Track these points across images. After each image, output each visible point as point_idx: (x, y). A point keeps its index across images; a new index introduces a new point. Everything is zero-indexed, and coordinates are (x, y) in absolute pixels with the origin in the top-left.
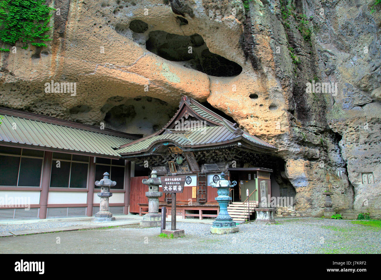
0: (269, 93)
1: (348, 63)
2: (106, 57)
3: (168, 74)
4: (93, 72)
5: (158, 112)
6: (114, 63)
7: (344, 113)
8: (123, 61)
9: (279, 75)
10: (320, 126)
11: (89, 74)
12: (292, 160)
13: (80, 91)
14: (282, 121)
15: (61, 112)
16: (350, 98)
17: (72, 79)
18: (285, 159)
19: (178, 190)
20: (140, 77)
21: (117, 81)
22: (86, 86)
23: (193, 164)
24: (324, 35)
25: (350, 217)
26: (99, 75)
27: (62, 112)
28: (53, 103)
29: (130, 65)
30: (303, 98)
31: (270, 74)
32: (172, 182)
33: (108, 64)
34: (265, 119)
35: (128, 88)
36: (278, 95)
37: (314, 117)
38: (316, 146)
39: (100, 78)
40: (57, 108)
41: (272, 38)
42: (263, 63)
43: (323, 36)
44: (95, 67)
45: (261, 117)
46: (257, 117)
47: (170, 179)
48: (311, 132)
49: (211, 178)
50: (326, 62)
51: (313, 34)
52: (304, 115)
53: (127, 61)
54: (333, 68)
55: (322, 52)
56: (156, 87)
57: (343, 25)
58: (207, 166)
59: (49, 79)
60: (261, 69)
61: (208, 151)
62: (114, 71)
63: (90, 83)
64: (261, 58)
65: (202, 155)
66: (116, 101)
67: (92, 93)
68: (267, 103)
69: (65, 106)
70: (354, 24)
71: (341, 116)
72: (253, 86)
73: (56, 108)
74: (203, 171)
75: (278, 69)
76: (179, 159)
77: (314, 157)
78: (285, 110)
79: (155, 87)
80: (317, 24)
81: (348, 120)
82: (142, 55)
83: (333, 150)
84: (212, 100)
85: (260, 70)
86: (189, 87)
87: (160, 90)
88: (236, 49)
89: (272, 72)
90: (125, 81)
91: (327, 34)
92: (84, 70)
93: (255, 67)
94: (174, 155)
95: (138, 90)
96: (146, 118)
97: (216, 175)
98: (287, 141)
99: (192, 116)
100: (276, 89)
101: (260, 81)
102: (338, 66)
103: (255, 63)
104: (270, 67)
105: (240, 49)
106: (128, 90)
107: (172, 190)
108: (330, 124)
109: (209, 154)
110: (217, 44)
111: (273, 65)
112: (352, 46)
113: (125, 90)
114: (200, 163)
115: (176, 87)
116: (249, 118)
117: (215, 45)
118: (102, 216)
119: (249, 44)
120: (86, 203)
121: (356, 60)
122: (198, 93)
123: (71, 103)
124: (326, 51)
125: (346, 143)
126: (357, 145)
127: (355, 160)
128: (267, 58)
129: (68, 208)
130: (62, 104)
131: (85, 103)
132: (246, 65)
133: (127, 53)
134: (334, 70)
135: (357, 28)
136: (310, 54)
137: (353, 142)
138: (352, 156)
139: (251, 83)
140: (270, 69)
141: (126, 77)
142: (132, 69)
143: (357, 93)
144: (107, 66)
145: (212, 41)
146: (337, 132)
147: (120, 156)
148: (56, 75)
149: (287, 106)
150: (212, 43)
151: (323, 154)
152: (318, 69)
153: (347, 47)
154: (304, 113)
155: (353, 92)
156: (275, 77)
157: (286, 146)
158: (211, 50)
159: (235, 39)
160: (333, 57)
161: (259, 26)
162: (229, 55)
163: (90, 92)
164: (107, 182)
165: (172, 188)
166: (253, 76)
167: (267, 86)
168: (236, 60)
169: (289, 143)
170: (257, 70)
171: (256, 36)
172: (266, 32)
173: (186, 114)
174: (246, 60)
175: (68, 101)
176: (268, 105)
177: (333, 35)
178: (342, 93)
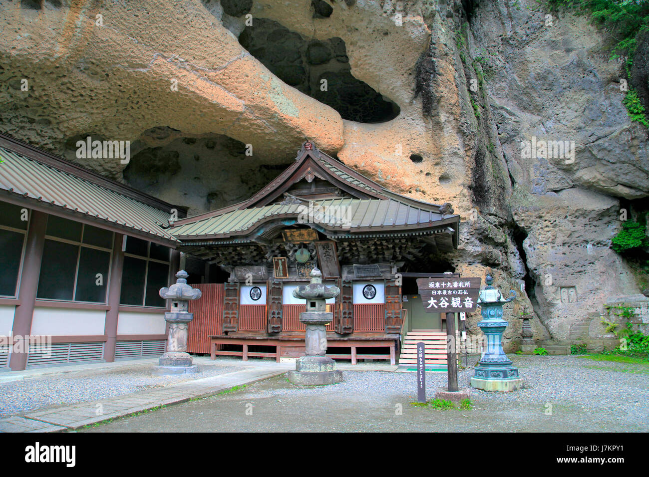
0: (443, 156)
1: (537, 129)
2: (176, 42)
3: (281, 99)
4: (144, 67)
5: (223, 170)
6: (187, 57)
7: (535, 198)
8: (205, 58)
9: (464, 129)
10: (501, 216)
11: (136, 70)
12: (466, 265)
13: (104, 102)
14: (460, 202)
15: (51, 141)
16: (543, 178)
17: (96, 74)
18: (454, 263)
19: (464, 306)
20: (229, 95)
21: (186, 95)
22: (121, 94)
23: (329, 264)
24: (499, 85)
25: (560, 352)
26: (155, 75)
27: (53, 142)
28: (41, 118)
29: (215, 69)
30: (483, 170)
31: (449, 126)
32: (448, 290)
33: (177, 57)
34: (434, 196)
35: (201, 111)
36: (456, 160)
37: (493, 201)
38: (497, 246)
39: (155, 83)
40: (44, 130)
41: (456, 70)
42: (442, 106)
43: (497, 86)
44: (151, 58)
45: (429, 193)
46: (424, 192)
47: (443, 284)
48: (492, 224)
49: (358, 289)
50: (500, 124)
51: (484, 82)
52: (481, 197)
53: (212, 60)
54: (513, 134)
55: (496, 108)
56: (254, 118)
57: (538, 74)
58: (358, 268)
59: (53, 60)
60: (437, 115)
61: (363, 241)
62: (185, 73)
63: (131, 88)
64: (442, 97)
65: (348, 248)
66: (154, 139)
67: (123, 112)
68: (437, 172)
69: (64, 129)
70: (559, 74)
71: (532, 204)
72: (419, 141)
73: (41, 131)
74: (347, 277)
75: (463, 120)
76: (302, 253)
77: (496, 262)
78: (464, 186)
79: (251, 118)
80: (490, 67)
81: (544, 209)
82: (239, 54)
83: (513, 253)
84: (348, 156)
85: (433, 116)
86: (313, 129)
87: (259, 126)
88: (406, 75)
89: (454, 123)
90: (202, 97)
91: (504, 84)
92: (129, 59)
93: (426, 111)
94: (292, 246)
95: (218, 118)
96: (198, 178)
97: (369, 285)
98: (466, 234)
99: (322, 178)
100: (455, 151)
101: (430, 136)
102: (523, 131)
103: (429, 104)
104: (452, 113)
105: (412, 77)
106: (198, 117)
107: (450, 306)
108: (515, 214)
109: (366, 247)
110: (373, 62)
111: (458, 112)
112: (548, 106)
113: (194, 115)
114: (344, 262)
115: (291, 124)
116: (413, 192)
117: (369, 64)
118: (177, 362)
119: (427, 72)
120: (103, 334)
121: (551, 126)
122: (326, 141)
123: (77, 125)
124: (502, 108)
125: (537, 243)
126: (552, 247)
127: (552, 268)
128: (451, 99)
129: (70, 345)
130: (58, 123)
131: (103, 130)
132: (411, 105)
133: (214, 44)
134: (515, 136)
135: (562, 81)
136: (483, 108)
137: (548, 242)
138: (549, 263)
139: (415, 136)
140: (452, 118)
141: (205, 90)
142: (217, 77)
143: (553, 172)
144: (173, 60)
145: (366, 56)
146: (523, 227)
147: (178, 241)
148: (69, 55)
149: (469, 179)
150: (365, 59)
151: (504, 257)
152: (491, 131)
153: (537, 106)
154: (482, 194)
155: (548, 171)
156: (456, 132)
157: (463, 242)
158: (356, 73)
159: (411, 58)
160: (513, 118)
161: (444, 46)
162: (388, 85)
163: (121, 109)
164: (187, 291)
165: (450, 302)
166: (418, 126)
167: (443, 143)
168: (397, 94)
169: (468, 238)
170: (427, 116)
171: (439, 61)
172: (451, 59)
173: (309, 173)
174: (415, 97)
175: (73, 119)
176: (438, 174)
177: (515, 87)
178: (532, 171)
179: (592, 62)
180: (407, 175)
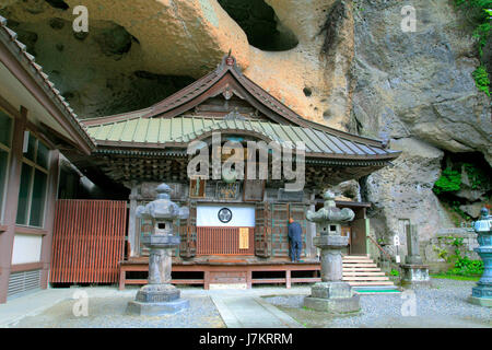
0: (330, 94)
1: (384, 83)
9: (352, 72)
31: (341, 67)
36: (340, 100)
42: (340, 48)
56: (176, 17)
64: (343, 39)
78: (342, 124)
79: (173, 16)
85: (329, 56)
87: (176, 27)
93: (324, 50)
99: (242, 98)
100: (342, 91)
101: (322, 73)
103: (329, 43)
104: (346, 56)
105: (324, 14)
112: (397, 66)
115: (211, 33)
119: (338, 13)
121: (397, 82)
125: (381, 181)
126: (393, 185)
127: (393, 203)
132: (312, 41)
134: (364, 86)
137: (390, 181)
138: (391, 198)
139: (309, 71)
143: (397, 122)
153: (387, 63)
155: (393, 120)
160: (363, 70)
166: (312, 62)
167: (332, 82)
170: (324, 54)
171: (346, 5)
173: (227, 89)
174: (320, 34)
176: (323, 110)
177: (368, 43)
178: (380, 118)
179: (447, 36)
180: (304, 107)
